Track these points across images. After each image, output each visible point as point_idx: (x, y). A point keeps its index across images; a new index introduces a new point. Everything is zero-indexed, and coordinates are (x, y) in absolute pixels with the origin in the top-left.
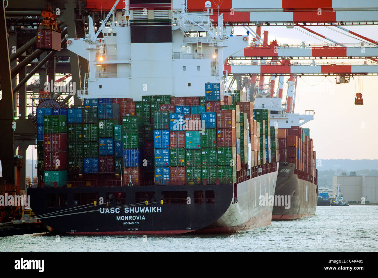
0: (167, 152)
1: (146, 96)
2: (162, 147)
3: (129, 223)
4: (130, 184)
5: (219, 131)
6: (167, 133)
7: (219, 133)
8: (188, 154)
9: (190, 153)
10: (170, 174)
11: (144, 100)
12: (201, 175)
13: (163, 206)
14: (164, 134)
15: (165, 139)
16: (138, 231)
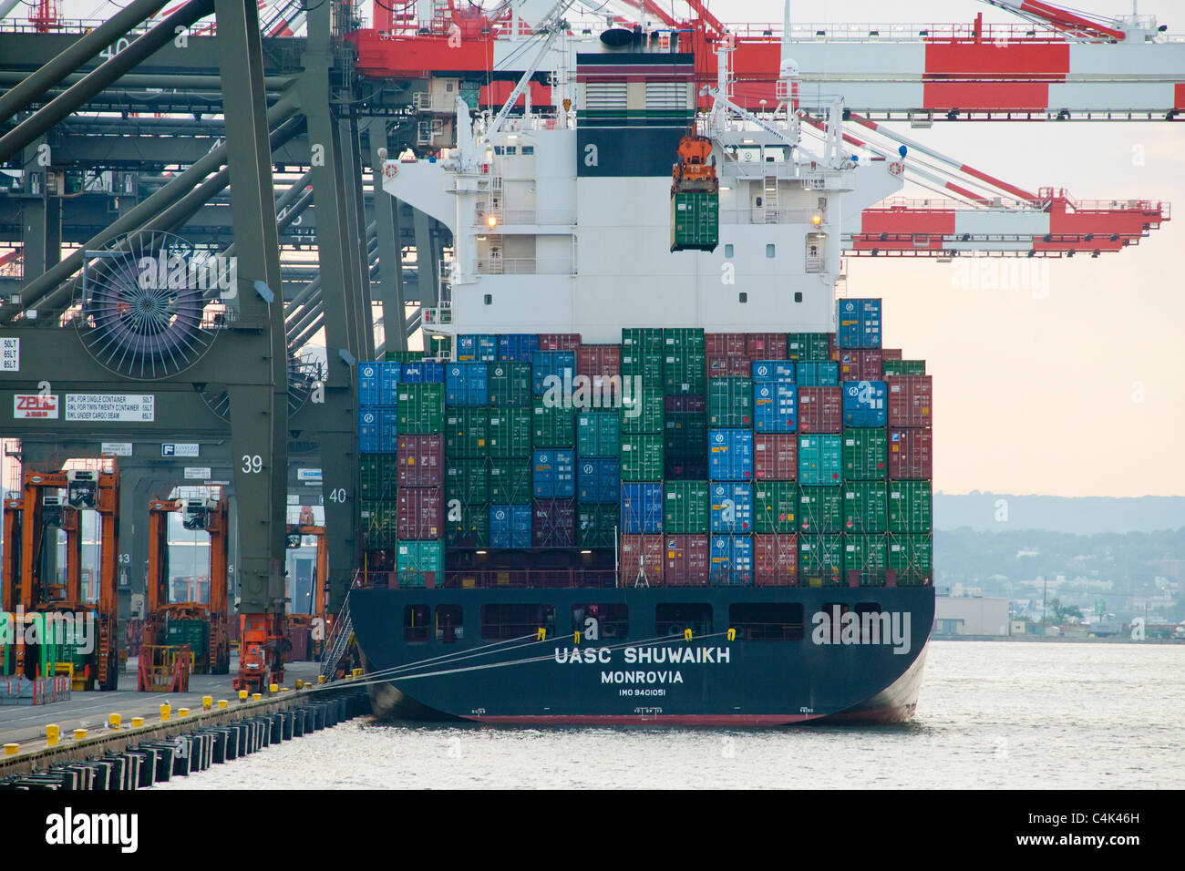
0: (746, 493)
1: (635, 330)
2: (731, 477)
3: (637, 692)
4: (642, 580)
5: (895, 436)
6: (747, 437)
7: (893, 440)
8: (805, 500)
9: (812, 494)
10: (753, 554)
11: (628, 341)
12: (843, 559)
13: (734, 646)
14: (739, 442)
15: (741, 456)
16: (663, 713)
